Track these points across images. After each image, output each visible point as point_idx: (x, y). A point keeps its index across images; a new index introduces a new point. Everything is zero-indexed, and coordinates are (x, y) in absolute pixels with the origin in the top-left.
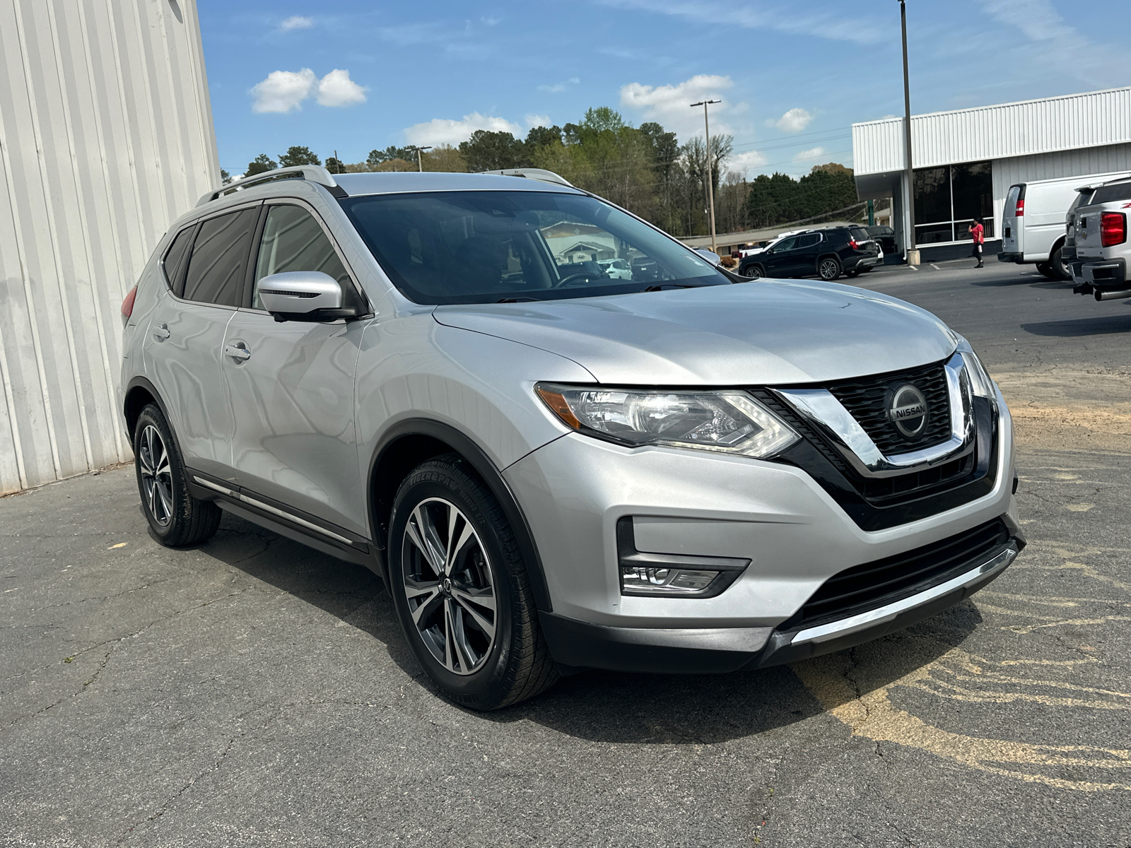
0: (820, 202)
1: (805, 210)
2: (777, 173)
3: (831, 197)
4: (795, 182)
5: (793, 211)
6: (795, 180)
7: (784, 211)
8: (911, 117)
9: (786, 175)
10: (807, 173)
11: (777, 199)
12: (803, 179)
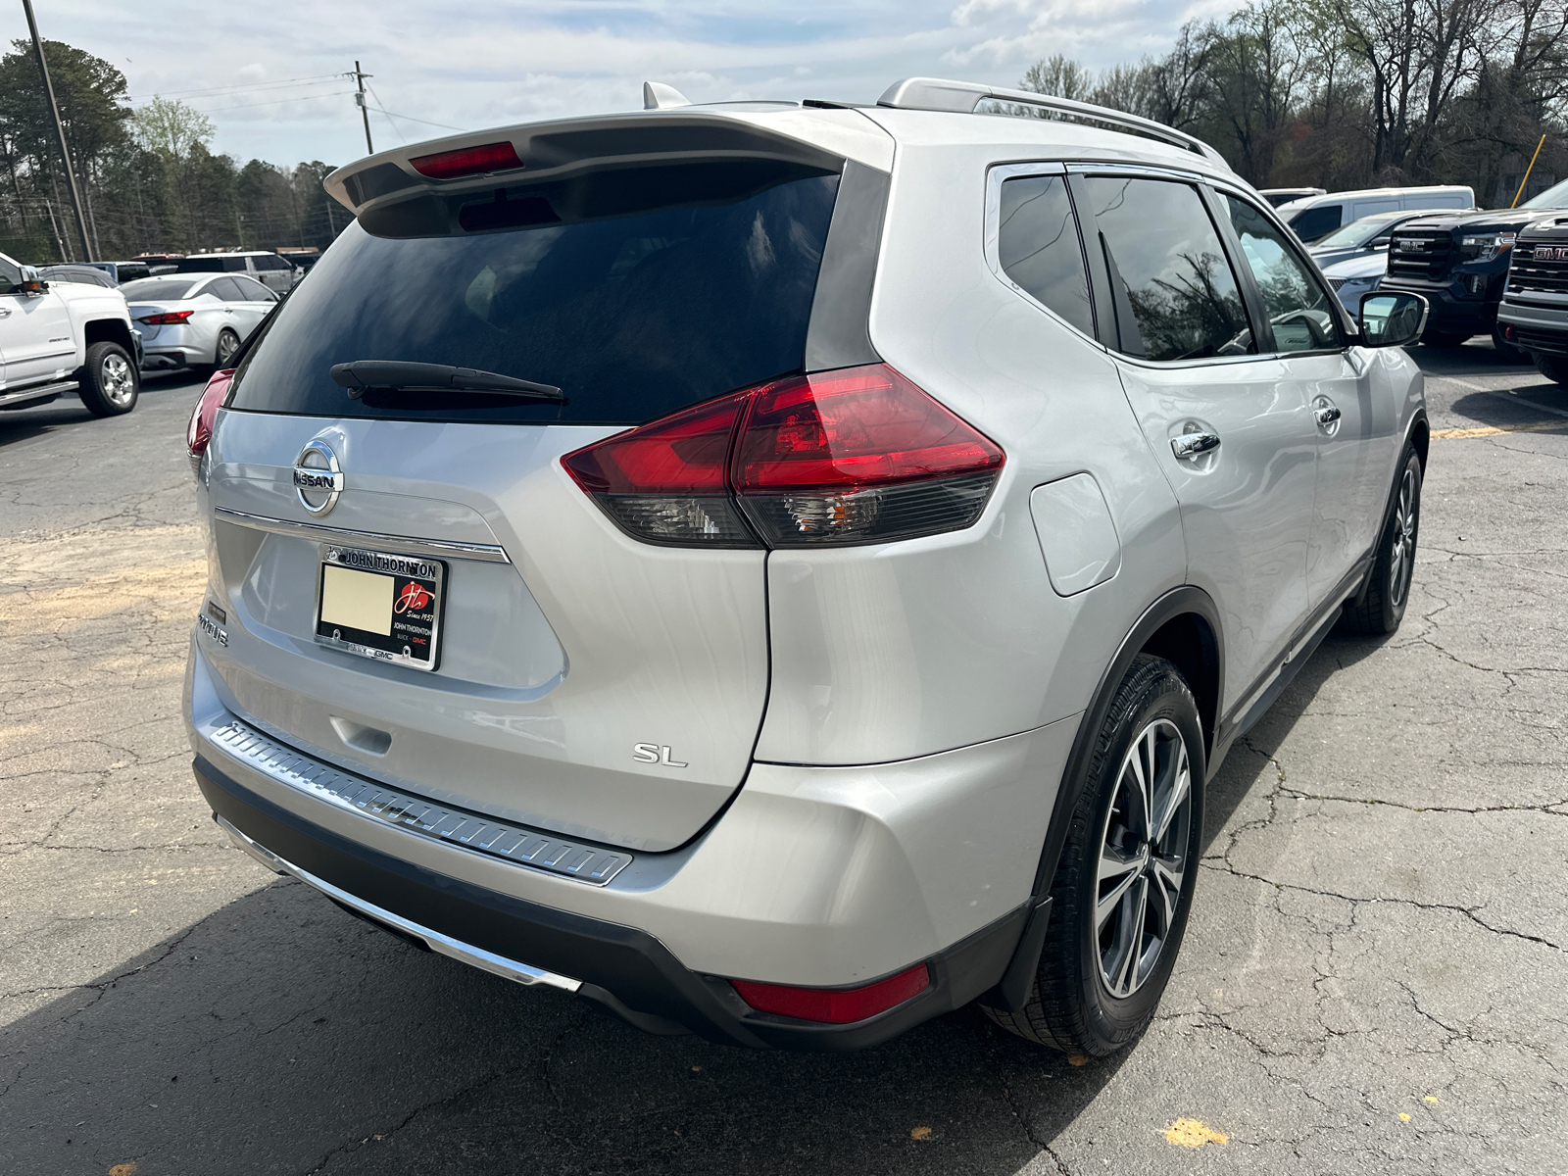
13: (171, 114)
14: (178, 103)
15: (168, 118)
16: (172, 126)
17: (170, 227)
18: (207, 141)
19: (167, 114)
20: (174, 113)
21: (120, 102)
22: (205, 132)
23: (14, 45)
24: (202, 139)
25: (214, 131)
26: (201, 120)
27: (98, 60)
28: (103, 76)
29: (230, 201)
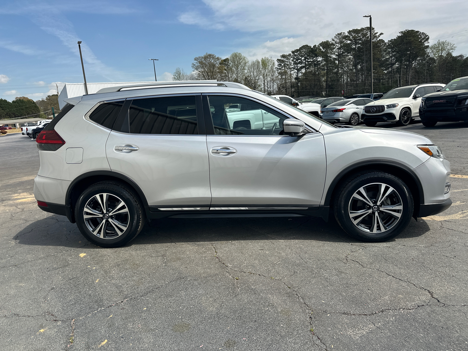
0: (22, 111)
1: (16, 113)
2: (1, 99)
3: (26, 109)
4: (10, 103)
5: (11, 113)
6: (10, 102)
7: (7, 113)
8: (87, 83)
9: (6, 99)
10: (14, 99)
11: (3, 108)
12: (13, 102)
13: (442, 45)
14: (445, 41)
15: (441, 46)
16: (442, 48)
17: (433, 79)
18: (452, 52)
19: (441, 45)
20: (443, 44)
21: (426, 44)
22: (452, 49)
23: (400, 33)
24: (451, 51)
25: (456, 48)
26: (452, 45)
27: (423, 33)
28: (423, 37)
29: (456, 70)
